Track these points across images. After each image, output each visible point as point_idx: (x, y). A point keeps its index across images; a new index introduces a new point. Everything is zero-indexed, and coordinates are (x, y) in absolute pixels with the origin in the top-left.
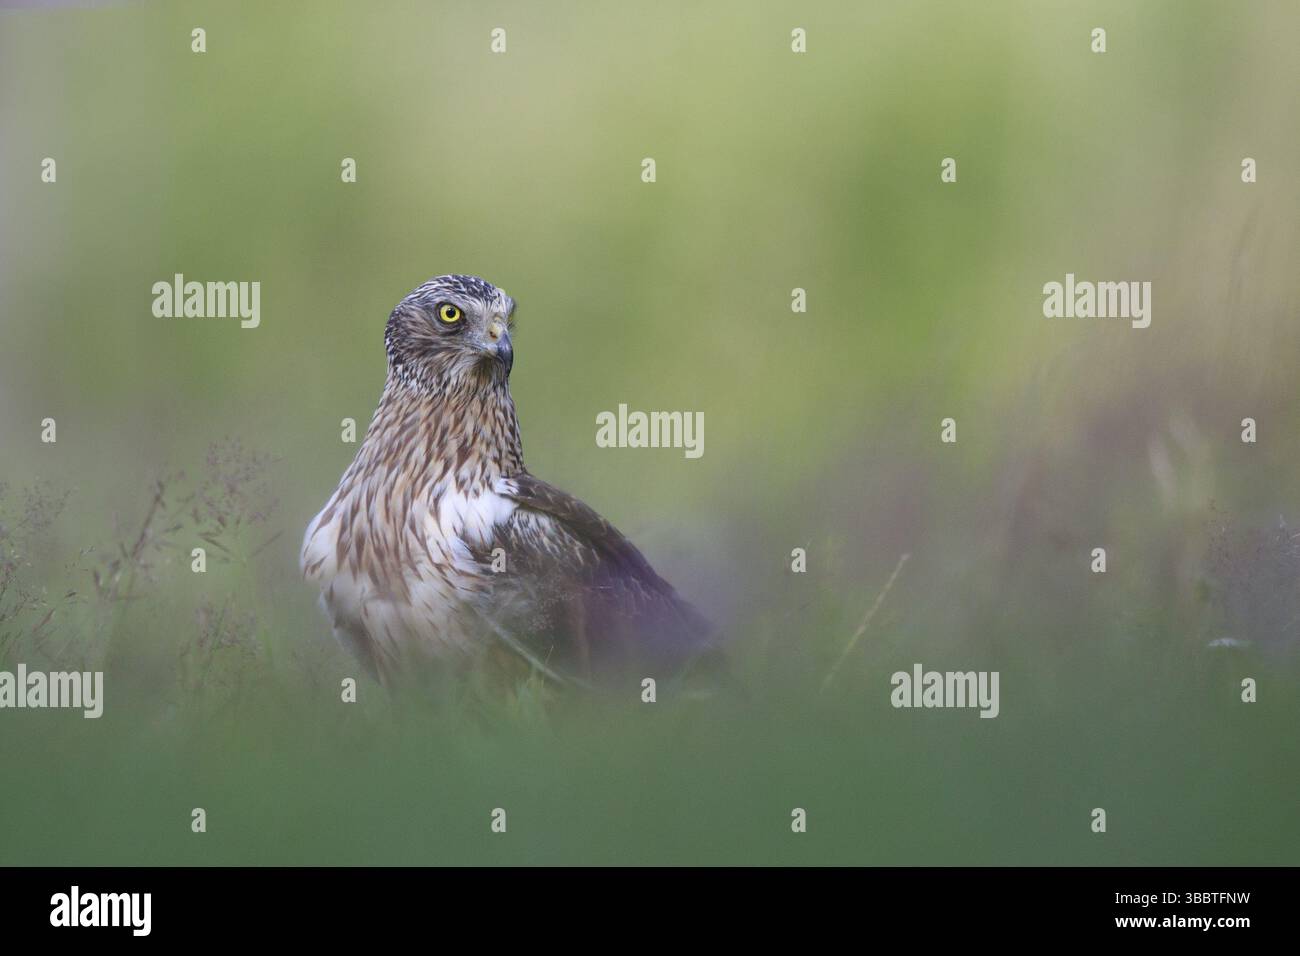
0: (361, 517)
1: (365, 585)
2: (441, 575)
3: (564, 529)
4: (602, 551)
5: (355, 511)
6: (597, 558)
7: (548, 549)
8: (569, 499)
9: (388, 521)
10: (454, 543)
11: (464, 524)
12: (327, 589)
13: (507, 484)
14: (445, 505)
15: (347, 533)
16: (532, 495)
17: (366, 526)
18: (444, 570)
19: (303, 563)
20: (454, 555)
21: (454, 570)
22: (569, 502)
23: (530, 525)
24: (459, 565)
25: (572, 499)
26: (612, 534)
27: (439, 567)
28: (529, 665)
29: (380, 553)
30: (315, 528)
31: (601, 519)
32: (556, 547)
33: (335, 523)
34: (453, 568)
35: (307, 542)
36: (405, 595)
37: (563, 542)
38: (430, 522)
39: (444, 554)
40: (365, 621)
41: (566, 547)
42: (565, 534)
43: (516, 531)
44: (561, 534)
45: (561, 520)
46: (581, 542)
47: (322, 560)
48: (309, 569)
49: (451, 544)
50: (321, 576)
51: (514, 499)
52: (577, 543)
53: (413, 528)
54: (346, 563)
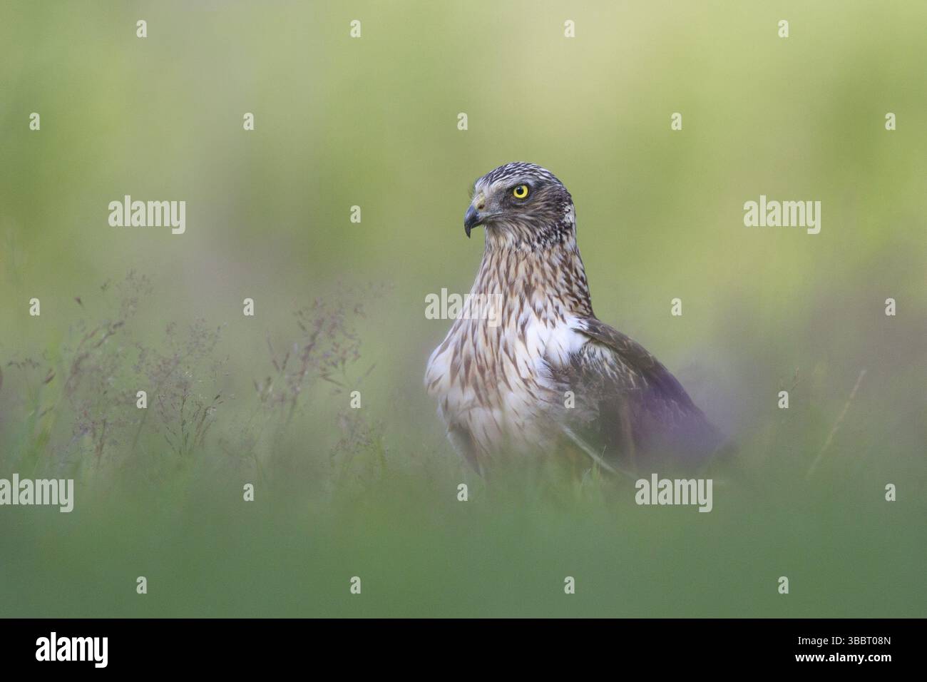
0: (469, 343)
1: (470, 394)
2: (525, 387)
3: (622, 360)
4: (649, 378)
5: (464, 339)
6: (647, 384)
7: (609, 374)
8: (626, 338)
9: (487, 345)
10: (537, 363)
11: (546, 348)
12: (444, 401)
13: (580, 322)
14: (531, 332)
15: (458, 357)
16: (599, 332)
17: (472, 349)
18: (529, 384)
19: (426, 380)
20: (537, 373)
21: (536, 384)
22: (626, 341)
23: (596, 356)
24: (540, 381)
25: (628, 339)
26: (658, 367)
27: (525, 381)
28: (591, 459)
29: (482, 370)
30: (436, 354)
31: (650, 356)
32: (615, 373)
33: (450, 350)
34: (535, 382)
35: (430, 365)
36: (500, 402)
37: (621, 369)
38: (519, 345)
39: (530, 371)
40: (471, 425)
41: (622, 373)
42: (622, 364)
43: (585, 359)
44: (619, 364)
45: (621, 353)
46: (635, 371)
47: (440, 379)
48: (431, 385)
49: (536, 365)
50: (440, 390)
51: (585, 334)
52: (631, 371)
53: (506, 350)
54: (458, 378)
